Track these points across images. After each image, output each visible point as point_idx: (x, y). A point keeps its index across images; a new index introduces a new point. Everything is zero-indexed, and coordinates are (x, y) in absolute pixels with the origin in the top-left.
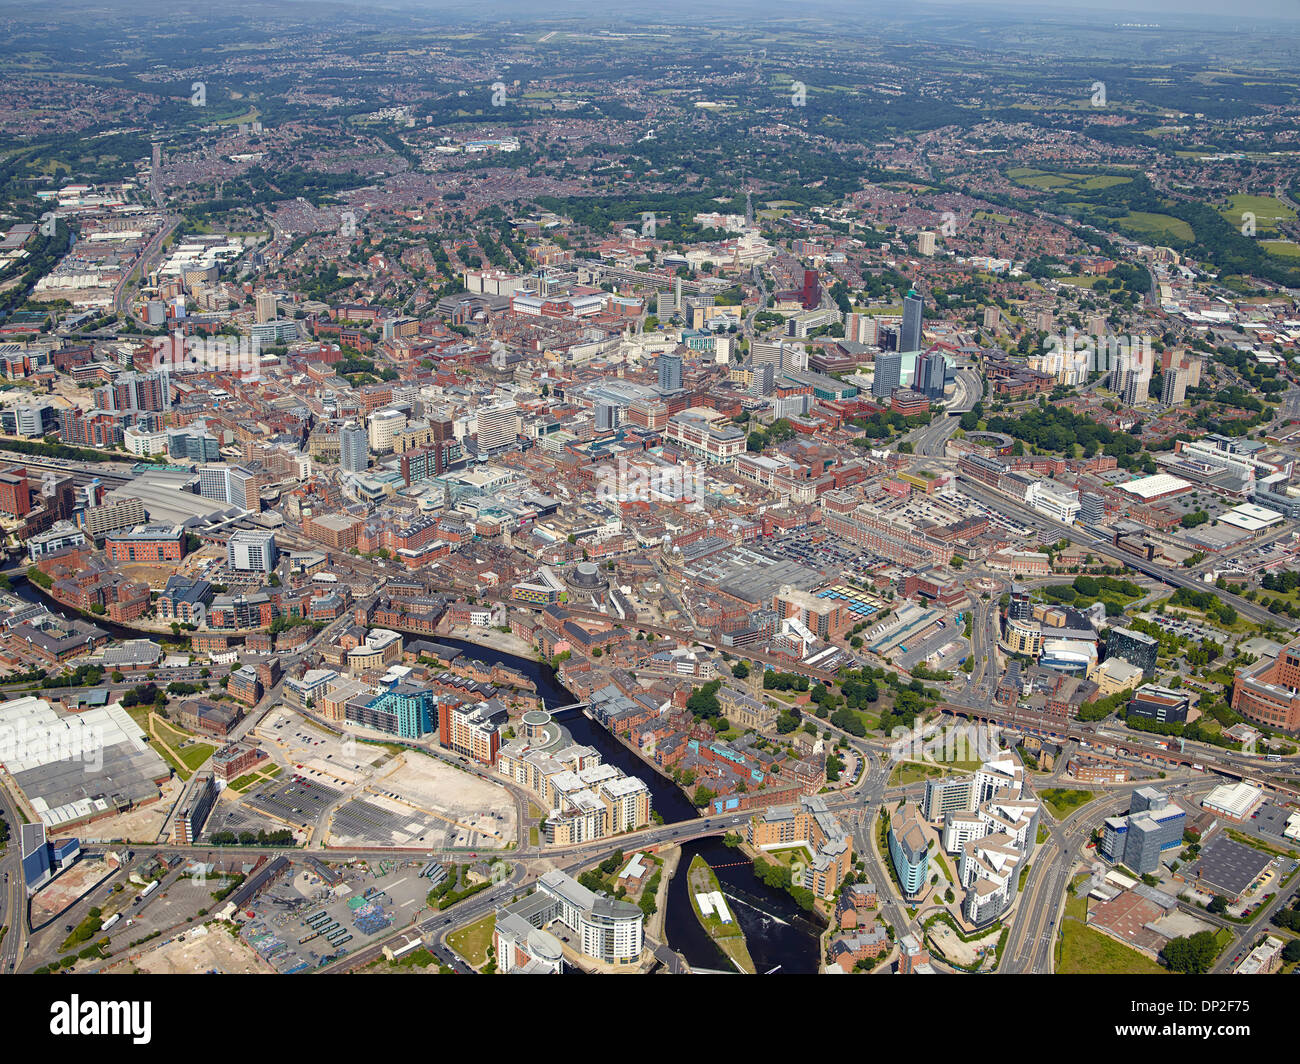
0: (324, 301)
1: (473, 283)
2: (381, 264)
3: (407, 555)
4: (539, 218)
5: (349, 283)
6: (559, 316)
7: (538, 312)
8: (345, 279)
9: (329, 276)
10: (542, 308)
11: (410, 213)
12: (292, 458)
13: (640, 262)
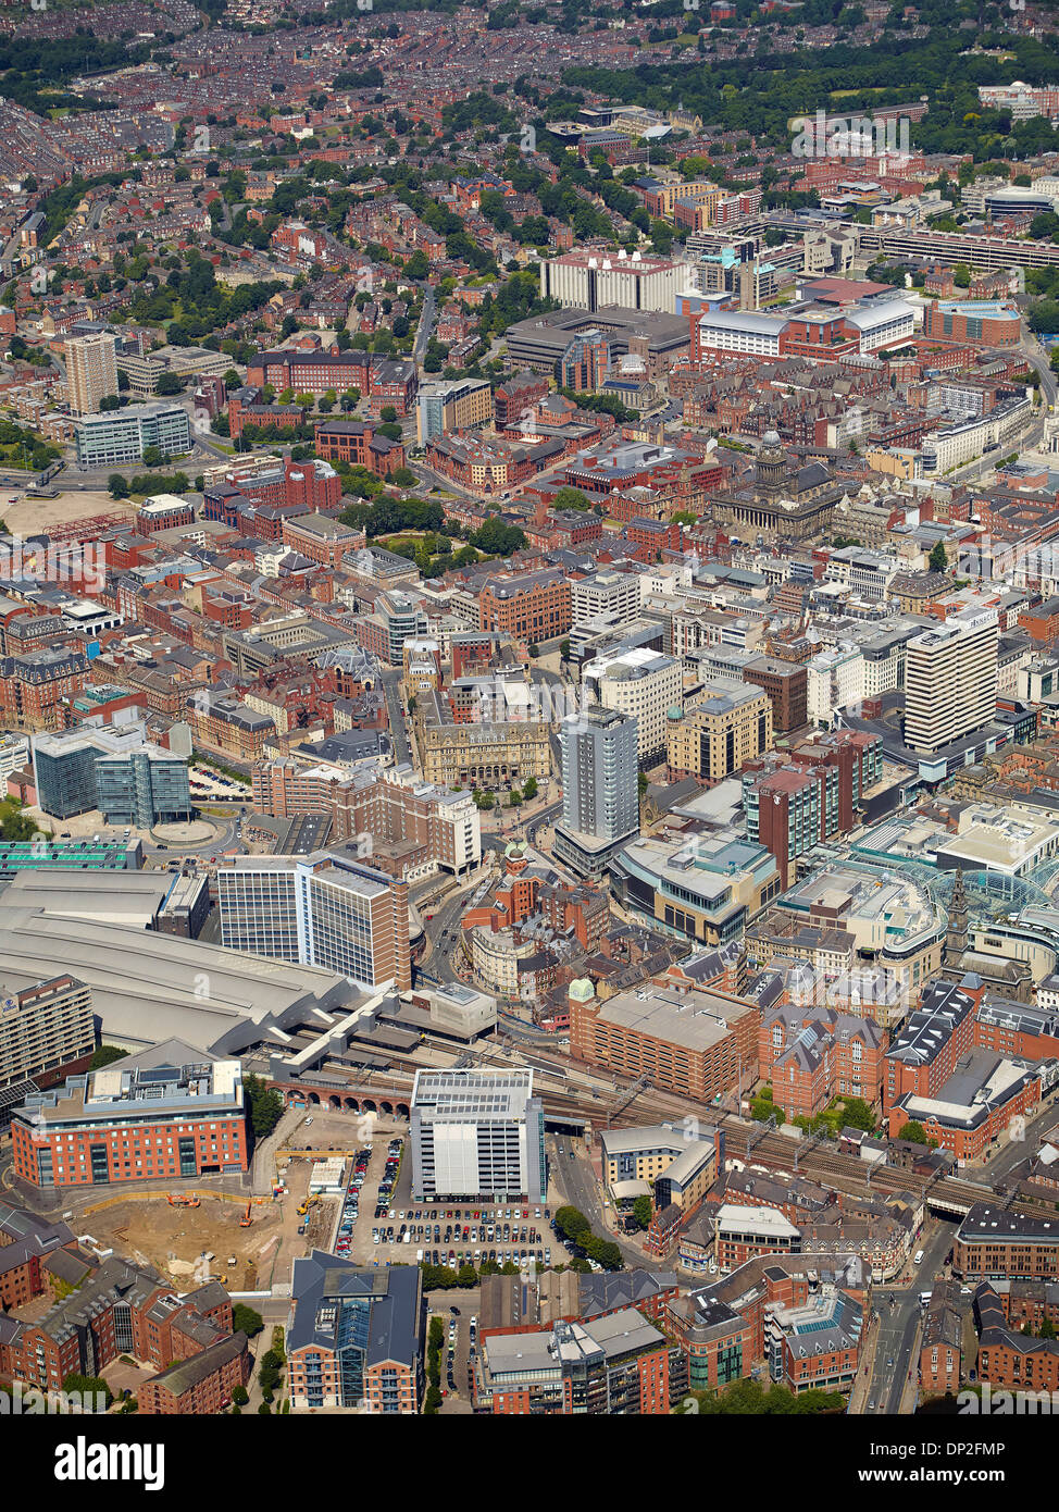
0: (212, 345)
1: (565, 284)
2: (307, 246)
3: (945, 1121)
4: (607, 120)
5: (256, 297)
6: (829, 355)
7: (771, 349)
8: (243, 288)
9: (195, 284)
10: (783, 336)
11: (280, 122)
12: (429, 807)
13: (933, 210)
